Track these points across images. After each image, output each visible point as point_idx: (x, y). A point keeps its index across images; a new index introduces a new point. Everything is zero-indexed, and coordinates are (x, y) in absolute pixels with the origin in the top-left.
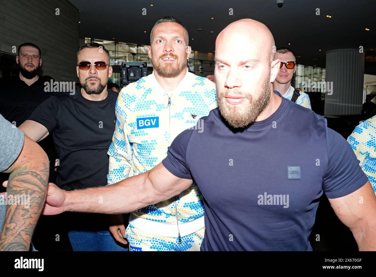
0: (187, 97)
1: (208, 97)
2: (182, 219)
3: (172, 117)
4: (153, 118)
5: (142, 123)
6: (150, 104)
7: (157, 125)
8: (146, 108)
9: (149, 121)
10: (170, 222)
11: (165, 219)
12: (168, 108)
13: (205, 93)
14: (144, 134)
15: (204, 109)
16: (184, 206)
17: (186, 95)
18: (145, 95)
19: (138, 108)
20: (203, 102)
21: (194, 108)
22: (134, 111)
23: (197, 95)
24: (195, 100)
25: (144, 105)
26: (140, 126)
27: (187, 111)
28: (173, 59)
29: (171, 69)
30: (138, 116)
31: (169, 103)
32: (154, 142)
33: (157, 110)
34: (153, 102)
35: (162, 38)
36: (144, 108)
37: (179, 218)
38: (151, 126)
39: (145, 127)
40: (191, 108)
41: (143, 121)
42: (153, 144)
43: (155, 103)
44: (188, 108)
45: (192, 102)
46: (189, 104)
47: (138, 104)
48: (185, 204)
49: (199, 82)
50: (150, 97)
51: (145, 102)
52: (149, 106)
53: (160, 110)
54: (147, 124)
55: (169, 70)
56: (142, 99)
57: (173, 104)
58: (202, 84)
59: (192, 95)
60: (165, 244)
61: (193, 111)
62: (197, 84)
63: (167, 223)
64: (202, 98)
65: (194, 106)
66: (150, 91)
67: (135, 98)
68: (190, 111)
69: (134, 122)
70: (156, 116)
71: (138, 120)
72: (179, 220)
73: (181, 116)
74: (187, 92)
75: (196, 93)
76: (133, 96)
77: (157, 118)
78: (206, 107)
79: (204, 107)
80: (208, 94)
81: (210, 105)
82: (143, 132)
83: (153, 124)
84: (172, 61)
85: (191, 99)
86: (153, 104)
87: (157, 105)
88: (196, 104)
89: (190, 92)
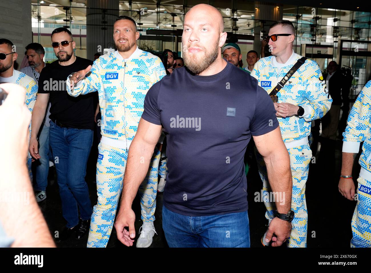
0: (135, 62)
1: (149, 62)
2: (129, 138)
3: (126, 73)
4: (115, 74)
5: (108, 76)
6: (114, 66)
7: (117, 78)
8: (112, 68)
9: (113, 75)
10: (121, 139)
11: (117, 137)
12: (124, 68)
13: (147, 60)
14: (110, 83)
15: (145, 69)
16: (130, 128)
17: (135, 61)
18: (112, 61)
19: (107, 67)
20: (145, 65)
21: (139, 69)
22: (105, 69)
23: (142, 61)
24: (140, 64)
25: (111, 66)
26: (107, 78)
27: (135, 70)
28: (125, 41)
29: (124, 48)
30: (106, 72)
31: (125, 65)
32: (115, 88)
33: (118, 69)
34: (116, 65)
35: (118, 30)
36: (111, 68)
37: (127, 138)
38: (114, 78)
39: (110, 79)
40: (137, 69)
41: (109, 75)
42: (114, 89)
43: (117, 65)
44: (136, 69)
45: (138, 65)
46: (136, 66)
47: (108, 65)
48: (131, 127)
49: (144, 54)
50: (115, 62)
51: (112, 64)
52: (113, 67)
53: (119, 69)
54: (111, 77)
55: (123, 48)
56: (110, 63)
57: (127, 66)
58: (146, 55)
59: (138, 61)
60: (120, 154)
61: (138, 70)
62: (143, 55)
63: (119, 140)
64: (144, 63)
65: (139, 68)
66: (115, 59)
67: (107, 62)
68: (136, 70)
69: (104, 75)
70: (117, 73)
71: (106, 74)
72: (127, 139)
73: (131, 73)
74: (136, 59)
75: (141, 60)
76: (106, 60)
77: (118, 74)
78: (146, 68)
79: (145, 68)
80: (148, 61)
81: (149, 67)
82: (109, 81)
83: (115, 77)
84: (125, 42)
85: (138, 64)
86: (116, 66)
87: (118, 67)
88: (140, 66)
89: (138, 60)
